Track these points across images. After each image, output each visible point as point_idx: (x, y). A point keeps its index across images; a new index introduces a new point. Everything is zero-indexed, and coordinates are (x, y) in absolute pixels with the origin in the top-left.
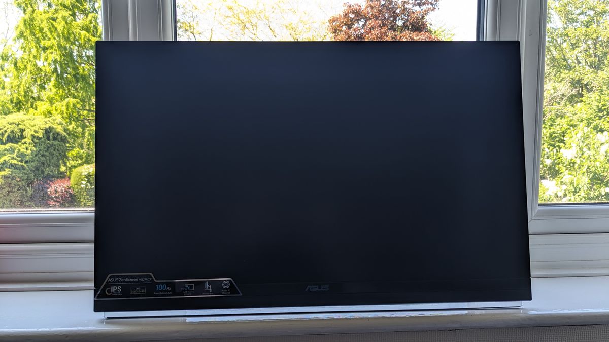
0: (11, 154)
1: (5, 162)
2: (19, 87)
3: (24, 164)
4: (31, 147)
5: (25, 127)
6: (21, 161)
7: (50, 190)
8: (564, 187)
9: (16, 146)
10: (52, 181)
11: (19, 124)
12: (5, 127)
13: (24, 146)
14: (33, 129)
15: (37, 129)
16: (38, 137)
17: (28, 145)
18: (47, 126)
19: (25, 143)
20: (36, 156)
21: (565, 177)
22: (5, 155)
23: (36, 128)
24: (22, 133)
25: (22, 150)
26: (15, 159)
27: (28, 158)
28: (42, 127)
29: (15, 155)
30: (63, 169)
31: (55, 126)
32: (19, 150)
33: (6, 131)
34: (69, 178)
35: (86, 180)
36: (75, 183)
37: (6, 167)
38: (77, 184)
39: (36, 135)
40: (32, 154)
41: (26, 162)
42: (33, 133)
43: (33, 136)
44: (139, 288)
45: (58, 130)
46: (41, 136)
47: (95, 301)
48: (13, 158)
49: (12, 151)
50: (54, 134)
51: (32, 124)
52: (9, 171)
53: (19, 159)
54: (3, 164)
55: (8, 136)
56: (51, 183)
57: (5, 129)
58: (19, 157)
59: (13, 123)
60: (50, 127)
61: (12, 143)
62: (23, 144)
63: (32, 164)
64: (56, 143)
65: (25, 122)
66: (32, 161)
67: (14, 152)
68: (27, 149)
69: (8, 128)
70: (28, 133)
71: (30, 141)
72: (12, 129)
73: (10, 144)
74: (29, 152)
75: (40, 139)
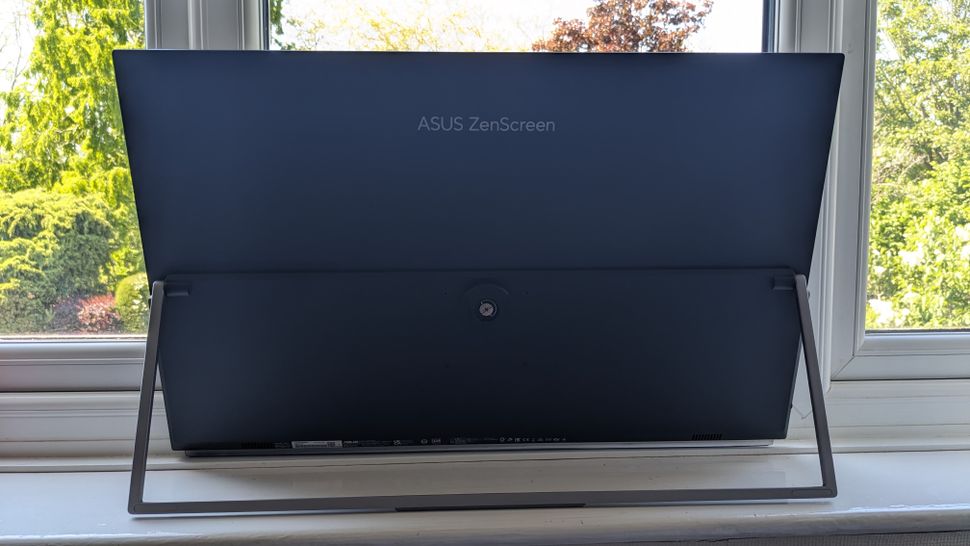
0: (20, 255)
1: (11, 268)
2: (34, 146)
3: (40, 271)
4: (53, 244)
5: (43, 211)
6: (37, 267)
7: (82, 313)
8: (905, 312)
9: (27, 242)
10: (85, 299)
11: (33, 208)
12: (11, 211)
13: (42, 243)
14: (57, 214)
15: (62, 216)
16: (64, 228)
17: (47, 241)
18: (79, 211)
19: (44, 237)
20: (60, 258)
21: (906, 296)
22: (10, 256)
23: (61, 214)
24: (39, 223)
25: (38, 249)
26: (27, 263)
27: (47, 262)
28: (71, 212)
29: (26, 257)
30: (103, 279)
31: (92, 211)
32: (33, 249)
33: (12, 219)
34: (113, 293)
35: (141, 297)
36: (123, 303)
37: (12, 276)
38: (125, 305)
39: (61, 224)
40: (54, 255)
41: (45, 268)
42: (56, 221)
43: (57, 227)
45: (97, 217)
46: (69, 226)
48: (23, 262)
49: (21, 250)
50: (90, 223)
51: (55, 207)
52: (16, 283)
53: (33, 263)
54: (7, 271)
55: (17, 227)
56: (83, 302)
57: (12, 215)
58: (33, 260)
59: (25, 206)
60: (83, 213)
61: (22, 237)
62: (40, 239)
63: (55, 271)
64: (93, 237)
65: (44, 205)
66: (54, 267)
67: (25, 251)
68: (46, 247)
69: (16, 214)
70: (49, 222)
71: (52, 235)
72: (22, 215)
73: (19, 238)
74: (49, 251)
75: (68, 231)
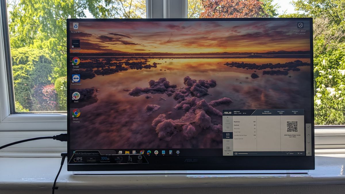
0: (21, 70)
1: (18, 75)
3: (28, 76)
4: (32, 67)
5: (28, 55)
6: (27, 74)
7: (43, 91)
8: (340, 92)
9: (24, 66)
10: (44, 86)
11: (25, 54)
12: (17, 55)
13: (28, 66)
14: (33, 56)
15: (35, 56)
16: (36, 61)
17: (31, 66)
18: (41, 55)
19: (29, 64)
20: (35, 71)
21: (340, 86)
22: (18, 71)
24: (27, 59)
25: (28, 68)
26: (24, 73)
27: (31, 73)
28: (38, 55)
29: (24, 71)
30: (50, 79)
31: (45, 55)
32: (26, 68)
33: (18, 58)
34: (54, 84)
35: (63, 85)
36: (57, 87)
37: (19, 78)
38: (58, 88)
39: (35, 60)
40: (33, 71)
41: (30, 75)
42: (33, 58)
43: (33, 61)
44: (92, 159)
45: (47, 57)
46: (38, 60)
47: (68, 165)
48: (23, 73)
49: (22, 68)
50: (45, 59)
51: (32, 53)
52: (21, 80)
53: (26, 73)
54: (17, 76)
55: (20, 60)
56: (44, 87)
57: (18, 56)
58: (26, 72)
59: (22, 53)
60: (42, 55)
61: (22, 64)
62: (28, 65)
63: (33, 76)
64: (45, 64)
65: (28, 53)
66: (33, 75)
67: (23, 69)
68: (30, 68)
69: (19, 56)
70: (31, 58)
71: (32, 63)
72: (21, 56)
73: (21, 65)
74: (31, 69)
75: (37, 62)
